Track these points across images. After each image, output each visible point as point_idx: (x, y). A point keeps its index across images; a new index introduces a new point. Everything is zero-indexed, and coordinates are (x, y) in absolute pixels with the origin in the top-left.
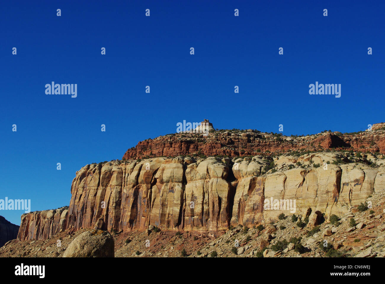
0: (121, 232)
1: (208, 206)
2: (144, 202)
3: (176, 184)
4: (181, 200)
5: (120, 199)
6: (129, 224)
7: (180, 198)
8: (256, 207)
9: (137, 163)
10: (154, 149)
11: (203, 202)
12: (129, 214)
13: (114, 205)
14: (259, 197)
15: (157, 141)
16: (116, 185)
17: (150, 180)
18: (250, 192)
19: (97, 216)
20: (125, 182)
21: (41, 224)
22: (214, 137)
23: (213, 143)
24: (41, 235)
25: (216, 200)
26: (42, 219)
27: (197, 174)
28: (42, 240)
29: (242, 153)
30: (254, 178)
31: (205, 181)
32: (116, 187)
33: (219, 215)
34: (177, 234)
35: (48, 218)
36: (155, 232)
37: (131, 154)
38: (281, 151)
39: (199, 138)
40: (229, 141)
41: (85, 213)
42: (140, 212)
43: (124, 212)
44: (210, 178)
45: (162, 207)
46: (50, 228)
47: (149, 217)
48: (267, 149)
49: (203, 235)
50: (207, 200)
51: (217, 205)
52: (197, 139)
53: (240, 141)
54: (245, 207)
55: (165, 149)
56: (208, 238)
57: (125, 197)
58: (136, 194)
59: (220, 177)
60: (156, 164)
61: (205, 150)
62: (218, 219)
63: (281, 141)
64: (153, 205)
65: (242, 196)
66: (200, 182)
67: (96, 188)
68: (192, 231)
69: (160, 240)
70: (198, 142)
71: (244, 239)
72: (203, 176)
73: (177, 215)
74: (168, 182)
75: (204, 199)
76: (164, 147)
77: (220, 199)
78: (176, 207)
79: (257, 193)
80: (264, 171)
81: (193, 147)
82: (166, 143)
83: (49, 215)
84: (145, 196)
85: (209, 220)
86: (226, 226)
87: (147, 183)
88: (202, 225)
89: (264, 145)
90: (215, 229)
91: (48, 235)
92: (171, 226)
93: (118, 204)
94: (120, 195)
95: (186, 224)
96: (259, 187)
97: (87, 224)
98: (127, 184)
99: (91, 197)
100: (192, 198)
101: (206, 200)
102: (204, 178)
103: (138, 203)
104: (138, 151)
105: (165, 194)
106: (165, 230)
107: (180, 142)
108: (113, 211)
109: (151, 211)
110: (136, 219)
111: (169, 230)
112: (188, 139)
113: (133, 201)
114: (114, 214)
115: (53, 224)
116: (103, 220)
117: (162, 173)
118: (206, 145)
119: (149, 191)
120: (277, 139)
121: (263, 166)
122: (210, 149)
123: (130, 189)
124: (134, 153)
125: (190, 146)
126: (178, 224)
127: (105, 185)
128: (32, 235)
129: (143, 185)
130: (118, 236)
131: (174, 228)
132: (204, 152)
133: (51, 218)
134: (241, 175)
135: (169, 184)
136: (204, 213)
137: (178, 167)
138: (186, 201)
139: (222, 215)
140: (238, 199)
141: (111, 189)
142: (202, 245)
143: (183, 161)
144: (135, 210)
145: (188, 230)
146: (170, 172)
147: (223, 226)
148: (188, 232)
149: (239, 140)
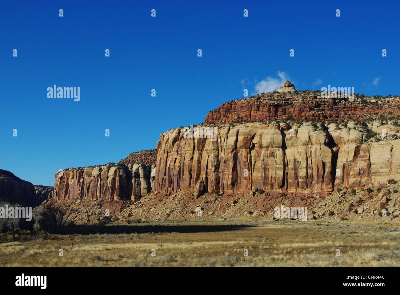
0: (222, 194)
1: (312, 170)
2: (245, 165)
3: (277, 149)
4: (283, 164)
5: (219, 163)
6: (231, 186)
7: (282, 163)
8: (362, 172)
9: (231, 127)
10: (239, 112)
11: (307, 166)
12: (230, 177)
13: (213, 169)
14: (365, 163)
15: (242, 103)
16: (213, 150)
17: (249, 145)
18: (355, 158)
19: (196, 179)
20: (221, 146)
21: (85, 182)
22: (301, 100)
23: (302, 107)
24: (87, 194)
25: (321, 165)
26: (86, 176)
27: (298, 140)
28: (89, 198)
29: (330, 117)
30: (358, 146)
31: (307, 147)
32: (213, 151)
33: (323, 178)
34: (282, 195)
35: (94, 176)
36: (259, 194)
37: (215, 117)
38: (367, 114)
39: (285, 102)
40: (316, 104)
41: (183, 176)
42: (240, 175)
43: (223, 175)
44: (312, 144)
45: (264, 170)
46: (98, 186)
47: (251, 179)
48: (352, 112)
49: (308, 196)
50: (311, 164)
51: (321, 170)
52: (284, 103)
53: (326, 104)
54: (350, 171)
55: (252, 112)
56: (314, 199)
57: (224, 161)
58: (235, 158)
59: (323, 144)
60: (252, 129)
61: (293, 113)
62: (322, 182)
63: (366, 103)
64: (254, 169)
65: (347, 162)
66: (302, 148)
67: (192, 152)
68: (297, 193)
69: (266, 200)
70: (285, 105)
71: (355, 200)
72: (305, 143)
73: (281, 178)
74: (268, 147)
75: (307, 163)
76: (251, 110)
77: (324, 164)
78: (279, 171)
79: (363, 159)
80: (366, 139)
81: (281, 110)
82: (253, 106)
83: (95, 172)
84: (246, 160)
85: (314, 183)
86: (330, 188)
87: (246, 148)
88: (307, 187)
89: (350, 107)
90: (320, 191)
91: (96, 193)
92: (275, 188)
93: (217, 167)
94: (217, 159)
95: (290, 186)
96: (364, 154)
97: (186, 186)
98: (224, 148)
99: (187, 161)
100: (294, 162)
101: (309, 165)
102: (305, 144)
103: (237, 167)
104: (222, 113)
105: (266, 159)
106: (268, 191)
107: (269, 106)
108: (213, 174)
109: (252, 174)
110: (237, 181)
111: (273, 191)
112: (276, 103)
113: (233, 165)
114: (214, 177)
115: (100, 182)
116: (203, 182)
117: (261, 138)
118: (294, 108)
119: (249, 155)
120: (362, 101)
121: (364, 134)
122: (299, 113)
123: (229, 154)
124: (218, 116)
125: (278, 109)
126: (282, 186)
127: (201, 149)
128: (74, 194)
129: (242, 150)
130: (221, 197)
131: (278, 190)
132: (293, 116)
133: (98, 176)
134: (343, 142)
135: (269, 149)
136: (309, 176)
137: (277, 133)
138: (288, 165)
139: (327, 178)
140: (342, 164)
141: (208, 153)
142: (310, 205)
143: (279, 126)
144: (235, 173)
145: (292, 191)
146: (270, 138)
147: (328, 188)
148: (292, 193)
149: (324, 102)
